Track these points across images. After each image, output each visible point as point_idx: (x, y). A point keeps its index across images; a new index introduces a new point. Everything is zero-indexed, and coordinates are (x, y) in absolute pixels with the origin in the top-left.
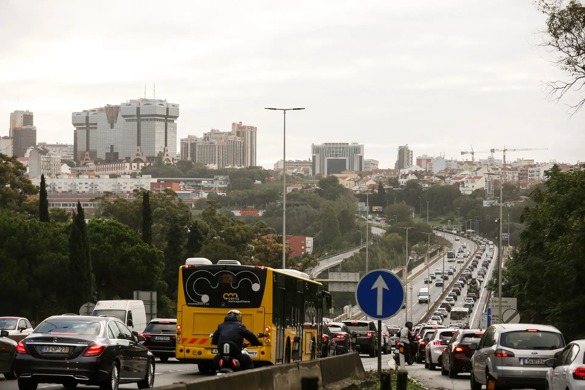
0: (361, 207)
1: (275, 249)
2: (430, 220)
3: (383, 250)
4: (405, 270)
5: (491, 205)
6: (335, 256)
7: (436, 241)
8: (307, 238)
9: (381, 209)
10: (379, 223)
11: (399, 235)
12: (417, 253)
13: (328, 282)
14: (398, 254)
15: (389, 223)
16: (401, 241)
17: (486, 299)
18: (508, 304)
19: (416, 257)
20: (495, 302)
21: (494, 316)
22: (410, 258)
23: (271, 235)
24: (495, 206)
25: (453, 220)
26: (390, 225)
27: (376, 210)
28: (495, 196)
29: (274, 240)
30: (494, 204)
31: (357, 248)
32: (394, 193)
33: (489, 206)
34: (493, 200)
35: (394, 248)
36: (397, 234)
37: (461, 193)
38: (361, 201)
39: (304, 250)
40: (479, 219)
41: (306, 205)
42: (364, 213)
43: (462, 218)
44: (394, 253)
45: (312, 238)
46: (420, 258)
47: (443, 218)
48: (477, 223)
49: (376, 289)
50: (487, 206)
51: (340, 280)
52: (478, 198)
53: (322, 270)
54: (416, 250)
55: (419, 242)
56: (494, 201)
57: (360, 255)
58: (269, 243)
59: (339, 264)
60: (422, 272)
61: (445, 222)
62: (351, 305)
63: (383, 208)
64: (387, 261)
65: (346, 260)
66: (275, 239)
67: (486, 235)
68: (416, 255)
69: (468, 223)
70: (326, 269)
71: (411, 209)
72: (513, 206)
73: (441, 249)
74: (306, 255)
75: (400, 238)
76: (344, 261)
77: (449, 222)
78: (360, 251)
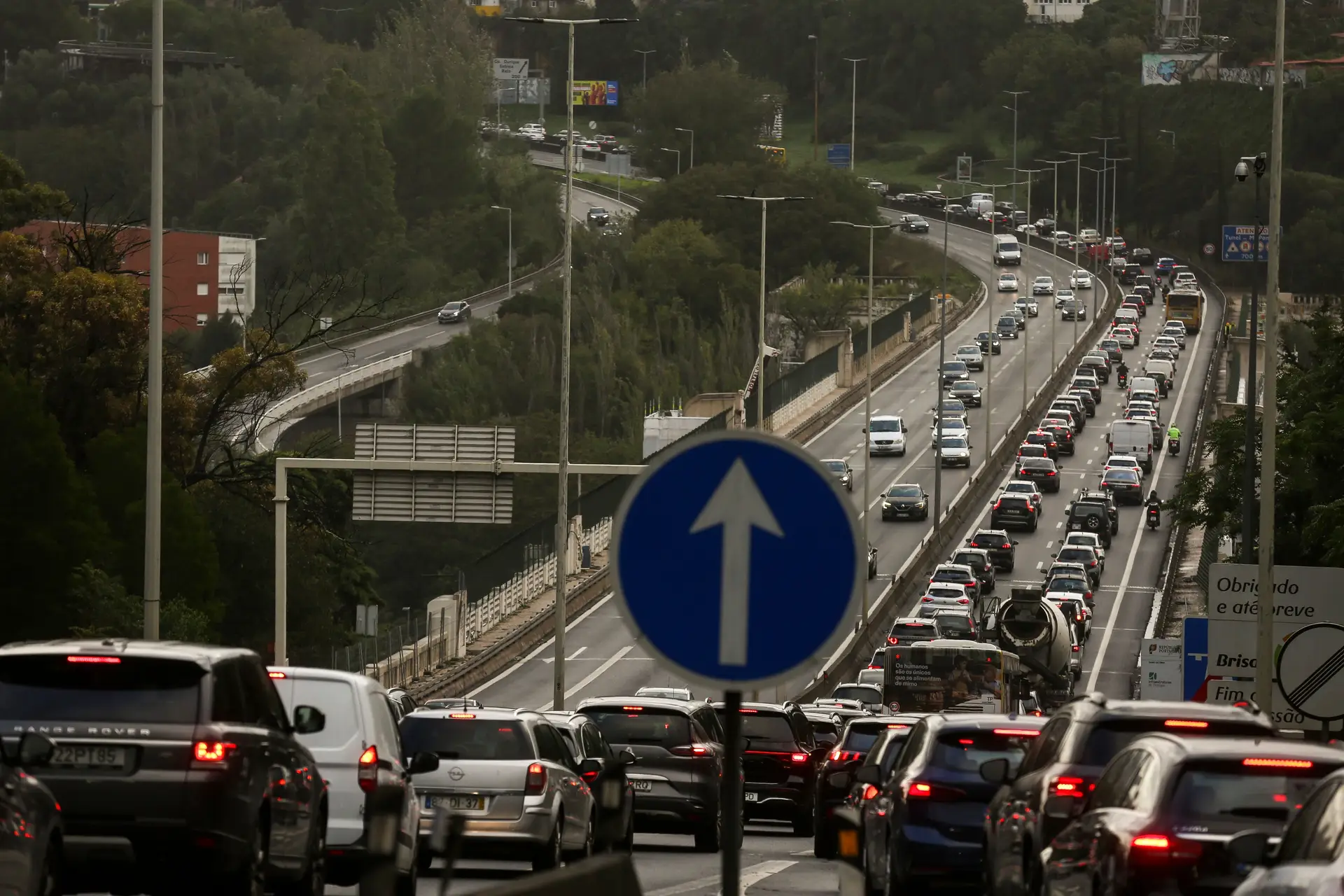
0: (506, 83)
1: (70, 300)
2: (866, 153)
3: (618, 307)
4: (739, 413)
5: (1184, 78)
6: (370, 336)
7: (896, 263)
8: (225, 243)
9: (611, 96)
10: (600, 170)
11: (706, 233)
12: (798, 326)
13: (347, 477)
14: (697, 326)
15: (652, 170)
16: (715, 262)
17: (1162, 568)
18: (1298, 601)
19: (790, 344)
20: (1233, 585)
21: (1224, 660)
22: (767, 350)
23: (48, 226)
24: (1204, 84)
25: (981, 156)
26: (657, 180)
27: (586, 97)
28: (1205, 29)
29: (62, 251)
30: (1198, 75)
31: (488, 297)
32: (678, 14)
33: (1173, 82)
34: (1196, 51)
35: (678, 300)
36: (694, 226)
37: (1030, 12)
38: (506, 51)
39: (210, 303)
40: (1123, 153)
41: (217, 66)
42: (522, 113)
43: (1030, 144)
44: (675, 321)
45: (252, 244)
46: (812, 352)
47: (932, 147)
48: (1110, 174)
49: (716, 533)
50: (1160, 81)
51: (413, 465)
52: (1115, 43)
53: (305, 406)
54: (788, 307)
55: (808, 267)
56: (1198, 57)
57: (504, 331)
58: (37, 267)
59: (389, 377)
60: (826, 425)
61: (941, 166)
62: (463, 596)
63: (619, 90)
64: (640, 364)
65: (427, 356)
66: (71, 245)
67: (1155, 231)
68: (793, 334)
69: (1067, 174)
70: (324, 403)
71: (766, 97)
72: (1297, 85)
73: (921, 308)
74: (222, 332)
75: (709, 245)
76: (418, 364)
77: (963, 167)
78: (501, 313)
